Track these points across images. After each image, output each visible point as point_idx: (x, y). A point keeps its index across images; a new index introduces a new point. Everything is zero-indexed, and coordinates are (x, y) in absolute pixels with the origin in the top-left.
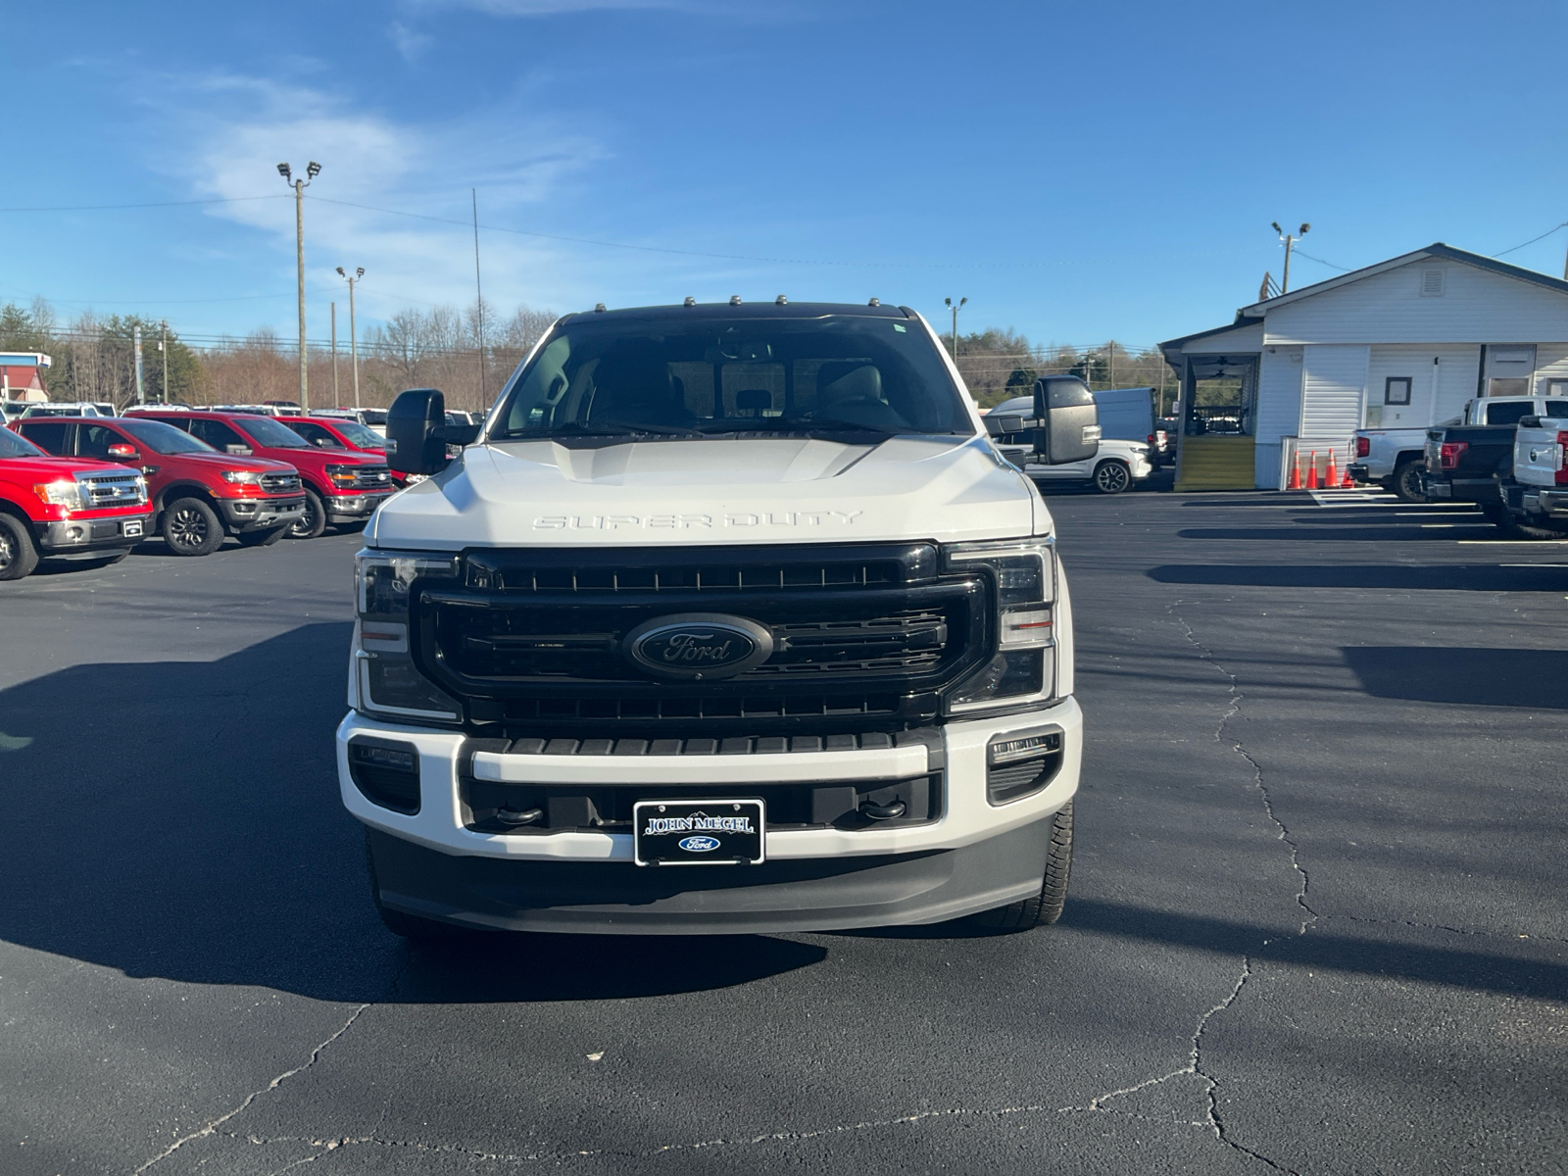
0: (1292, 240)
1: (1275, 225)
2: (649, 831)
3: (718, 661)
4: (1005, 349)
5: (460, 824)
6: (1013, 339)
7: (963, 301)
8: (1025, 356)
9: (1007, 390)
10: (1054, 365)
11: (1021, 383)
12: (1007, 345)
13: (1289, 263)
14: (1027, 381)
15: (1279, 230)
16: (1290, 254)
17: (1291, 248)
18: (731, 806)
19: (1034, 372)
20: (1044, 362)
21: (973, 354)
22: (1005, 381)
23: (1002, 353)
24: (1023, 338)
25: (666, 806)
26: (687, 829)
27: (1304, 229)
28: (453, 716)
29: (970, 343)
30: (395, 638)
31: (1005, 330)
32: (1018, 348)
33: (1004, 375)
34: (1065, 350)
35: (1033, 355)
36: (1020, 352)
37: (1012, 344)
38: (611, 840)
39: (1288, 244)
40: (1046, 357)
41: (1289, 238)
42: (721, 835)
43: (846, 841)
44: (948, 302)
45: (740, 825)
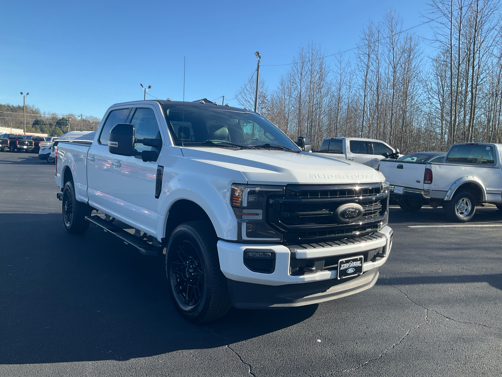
0: (146, 90)
1: (141, 85)
2: (341, 269)
3: (355, 217)
4: (32, 112)
5: (289, 275)
6: (34, 109)
7: (28, 94)
8: (39, 115)
9: (33, 127)
10: (50, 119)
11: (38, 124)
12: (32, 111)
13: (145, 97)
14: (40, 124)
15: (142, 86)
16: (146, 94)
17: (146, 93)
18: (357, 259)
19: (43, 121)
20: (46, 118)
21: (19, 112)
22: (32, 123)
23: (30, 113)
24: (38, 109)
25: (345, 261)
26: (349, 267)
27: (150, 87)
28: (280, 239)
29: (17, 108)
30: (257, 214)
31: (31, 106)
32: (36, 112)
33: (32, 121)
34: (54, 114)
35: (42, 115)
36: (37, 114)
37: (34, 110)
38: (331, 273)
39: (145, 91)
40: (47, 116)
41: (145, 89)
42: (355, 267)
43: (374, 265)
44: (22, 93)
45: (358, 264)
